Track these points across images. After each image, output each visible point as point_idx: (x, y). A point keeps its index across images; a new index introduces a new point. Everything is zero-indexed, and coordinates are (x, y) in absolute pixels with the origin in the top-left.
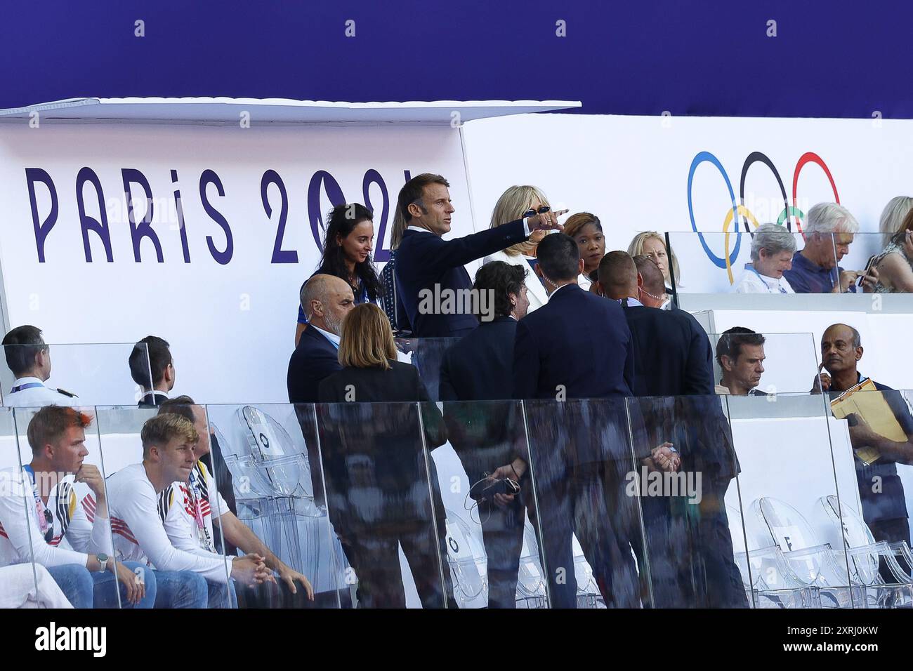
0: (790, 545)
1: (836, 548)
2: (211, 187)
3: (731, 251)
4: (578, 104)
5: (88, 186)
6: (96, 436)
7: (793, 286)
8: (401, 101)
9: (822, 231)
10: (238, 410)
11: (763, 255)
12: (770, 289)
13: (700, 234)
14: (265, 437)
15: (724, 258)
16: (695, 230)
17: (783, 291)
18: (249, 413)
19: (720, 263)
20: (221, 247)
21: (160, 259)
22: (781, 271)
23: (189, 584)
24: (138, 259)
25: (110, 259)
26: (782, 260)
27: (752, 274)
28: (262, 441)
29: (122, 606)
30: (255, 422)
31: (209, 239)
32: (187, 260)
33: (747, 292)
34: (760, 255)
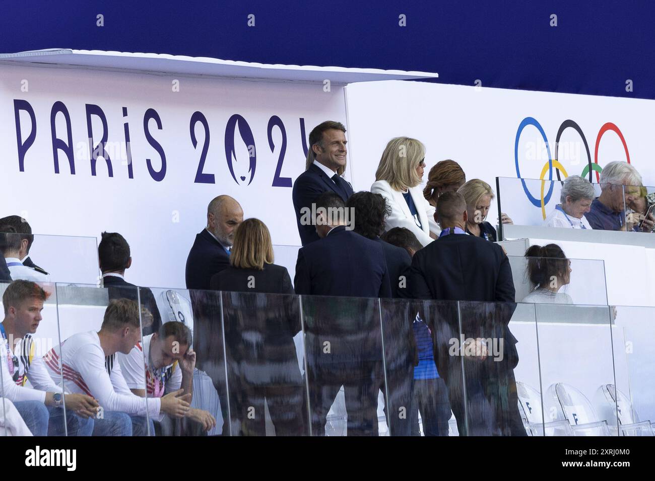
0: (576, 420)
1: (611, 425)
2: (152, 122)
3: (545, 194)
4: (436, 75)
5: (60, 115)
6: (55, 305)
7: (591, 224)
8: (301, 65)
9: (613, 182)
10: (162, 293)
11: (569, 200)
12: (573, 226)
13: (522, 180)
14: (182, 315)
15: (540, 199)
16: (519, 176)
17: (584, 227)
18: (171, 296)
19: (537, 203)
20: (157, 168)
21: (111, 174)
22: (582, 213)
23: (118, 422)
24: (94, 173)
25: (73, 172)
26: (582, 205)
27: (560, 214)
28: (180, 317)
29: (68, 435)
30: (175, 303)
31: (148, 162)
32: (131, 176)
33: (555, 226)
34: (566, 200)
